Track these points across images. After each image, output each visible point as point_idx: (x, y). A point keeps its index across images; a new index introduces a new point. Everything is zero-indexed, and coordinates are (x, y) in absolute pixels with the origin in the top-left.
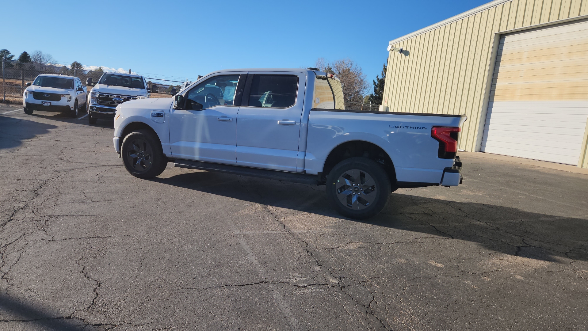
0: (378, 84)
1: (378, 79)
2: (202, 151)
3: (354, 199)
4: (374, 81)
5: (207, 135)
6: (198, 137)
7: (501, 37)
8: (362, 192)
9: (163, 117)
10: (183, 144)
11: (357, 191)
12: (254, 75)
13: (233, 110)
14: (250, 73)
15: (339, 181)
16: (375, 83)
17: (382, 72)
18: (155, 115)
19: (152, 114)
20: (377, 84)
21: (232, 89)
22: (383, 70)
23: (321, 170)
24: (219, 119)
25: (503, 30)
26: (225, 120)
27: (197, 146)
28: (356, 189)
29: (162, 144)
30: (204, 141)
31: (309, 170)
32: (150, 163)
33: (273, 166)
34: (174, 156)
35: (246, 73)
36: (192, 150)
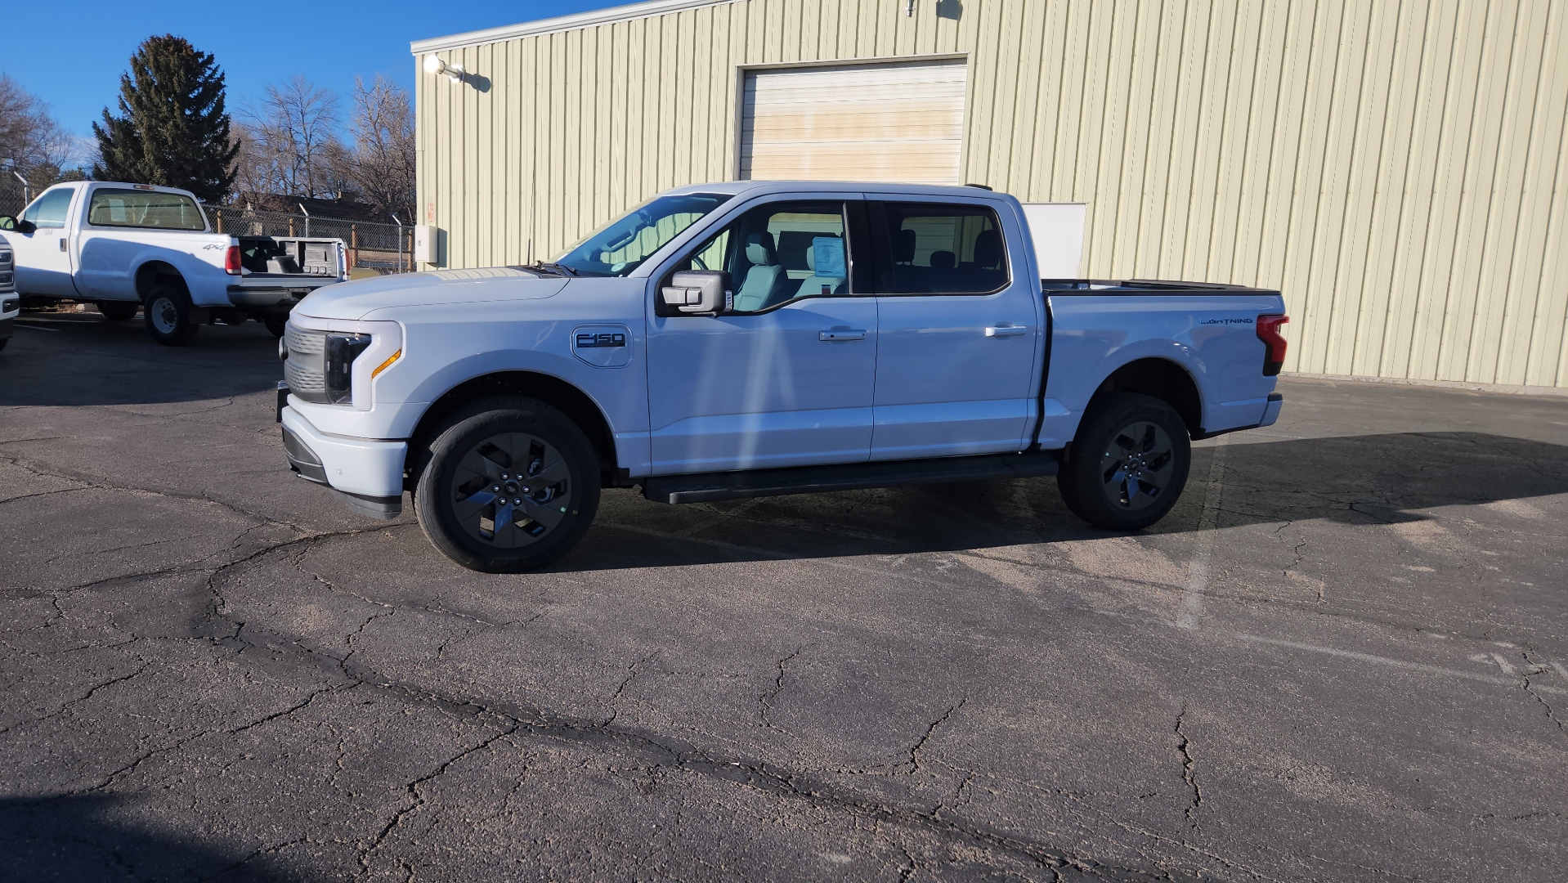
0: (112, 135)
1: (109, 119)
2: (766, 441)
3: (1133, 489)
4: (95, 126)
5: (787, 390)
6: (755, 398)
7: (748, 75)
8: (1144, 468)
9: (623, 345)
10: (699, 428)
11: (1135, 468)
12: (884, 203)
13: (862, 308)
14: (870, 197)
15: (1107, 454)
16: (100, 133)
17: (120, 97)
18: (592, 341)
19: (578, 338)
20: (109, 136)
21: (834, 244)
22: (122, 94)
23: (1071, 439)
24: (832, 336)
25: (755, 61)
26: (840, 336)
27: (752, 426)
28: (1134, 466)
29: (617, 436)
30: (773, 407)
31: (1047, 441)
32: (563, 509)
33: (967, 446)
34: (655, 472)
35: (860, 197)
36: (733, 442)
